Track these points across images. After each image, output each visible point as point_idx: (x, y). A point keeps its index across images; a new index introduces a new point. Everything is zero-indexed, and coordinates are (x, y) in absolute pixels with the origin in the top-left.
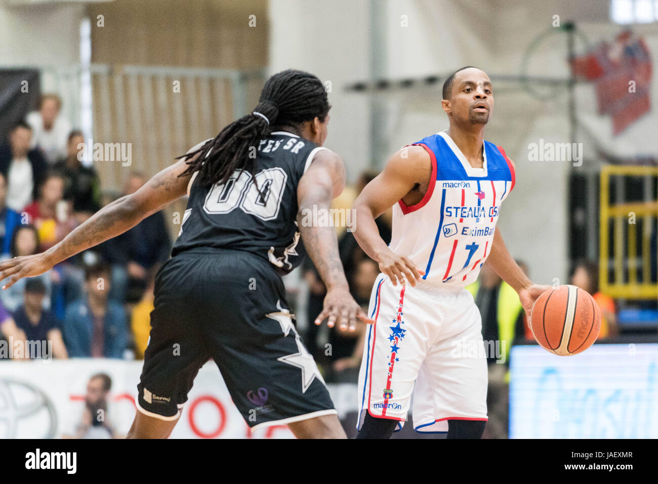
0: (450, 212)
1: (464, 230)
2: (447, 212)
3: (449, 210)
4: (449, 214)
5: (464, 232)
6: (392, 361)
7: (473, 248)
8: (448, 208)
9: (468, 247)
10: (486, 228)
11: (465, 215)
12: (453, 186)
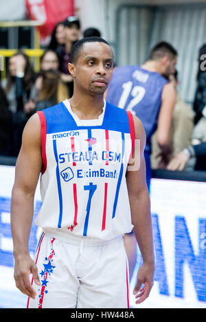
0: (63, 159)
1: (78, 174)
2: (60, 159)
3: (62, 157)
4: (62, 160)
5: (80, 175)
6: (42, 294)
7: (91, 188)
8: (60, 155)
9: (86, 188)
10: (101, 170)
11: (77, 159)
12: (62, 136)
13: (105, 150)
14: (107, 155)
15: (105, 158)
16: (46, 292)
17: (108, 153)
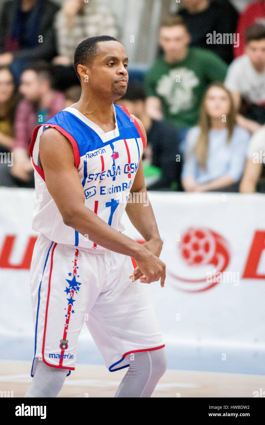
13: (127, 163)
14: (128, 167)
15: (126, 171)
16: (73, 312)
17: (130, 165)
